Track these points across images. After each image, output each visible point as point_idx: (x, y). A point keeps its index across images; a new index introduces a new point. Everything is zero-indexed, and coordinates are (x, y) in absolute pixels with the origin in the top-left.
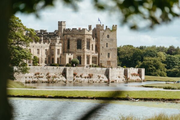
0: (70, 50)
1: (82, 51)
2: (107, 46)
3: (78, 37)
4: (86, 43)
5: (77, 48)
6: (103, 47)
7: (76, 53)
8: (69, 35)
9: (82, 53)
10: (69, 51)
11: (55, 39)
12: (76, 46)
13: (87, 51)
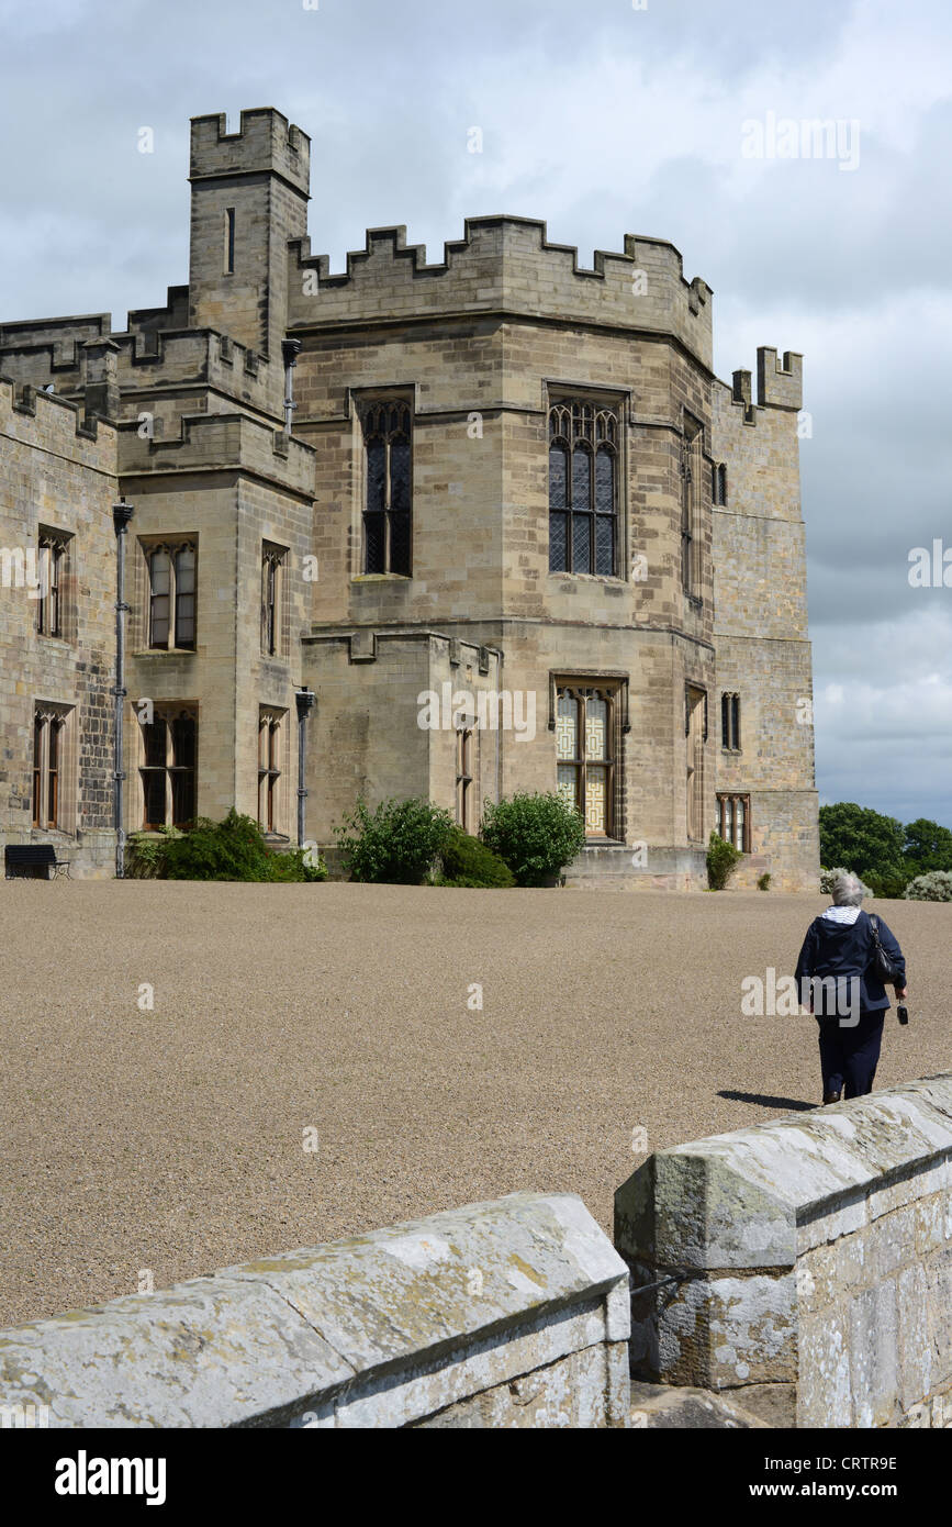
0: (418, 587)
1: (628, 602)
3: (570, 373)
4: (681, 487)
5: (560, 562)
7: (548, 636)
8: (390, 345)
9: (638, 642)
10: (408, 612)
12: (544, 522)
13: (688, 625)
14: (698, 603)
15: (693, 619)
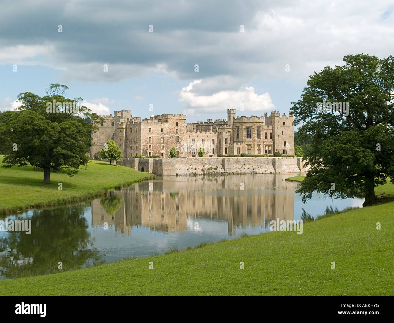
0: (239, 139)
1: (252, 139)
2: (283, 135)
3: (247, 126)
4: (257, 131)
5: (247, 137)
6: (278, 135)
7: (246, 142)
8: (238, 124)
9: (252, 142)
10: (239, 141)
11: (223, 128)
12: (246, 135)
13: (258, 140)
14: (260, 139)
15: (259, 140)
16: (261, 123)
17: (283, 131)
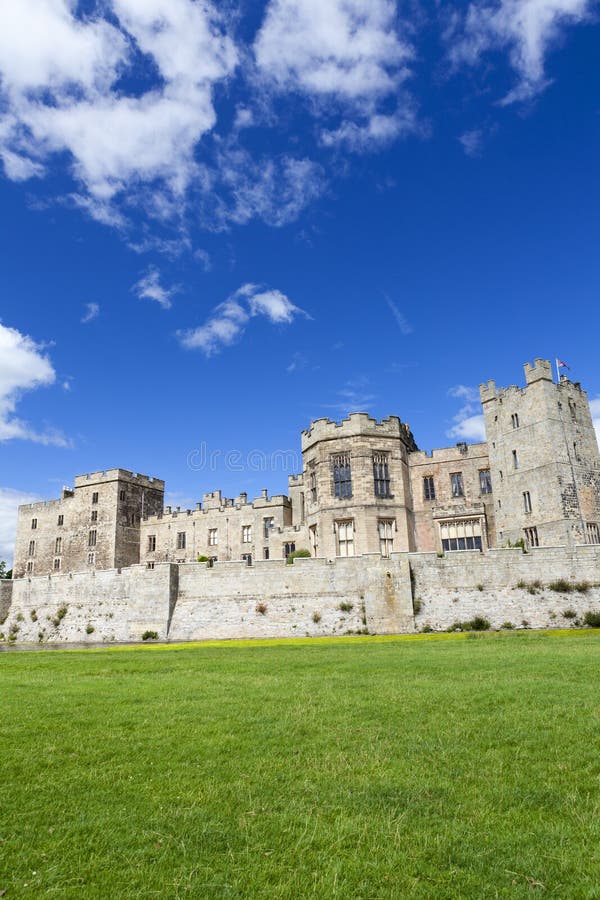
2: (516, 465)
6: (501, 472)
13: (337, 506)
14: (349, 496)
15: (344, 503)
16: (348, 440)
17: (514, 452)
